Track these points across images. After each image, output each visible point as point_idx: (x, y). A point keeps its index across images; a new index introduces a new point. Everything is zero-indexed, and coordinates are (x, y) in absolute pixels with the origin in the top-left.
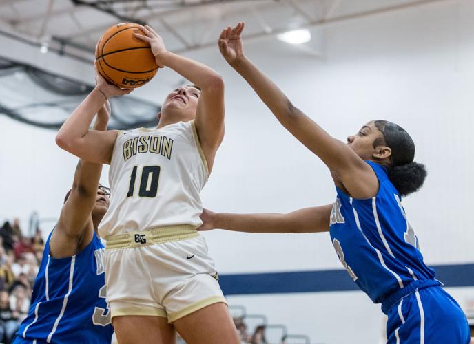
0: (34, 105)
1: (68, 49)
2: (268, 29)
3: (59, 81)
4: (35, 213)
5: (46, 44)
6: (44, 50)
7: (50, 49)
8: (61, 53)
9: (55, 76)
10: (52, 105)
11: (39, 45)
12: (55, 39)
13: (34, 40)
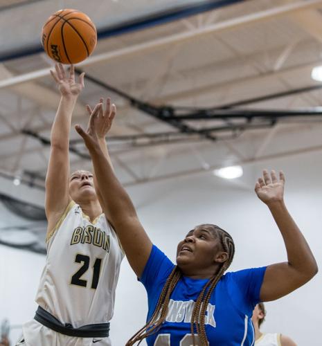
0: (7, 229)
1: (37, 182)
2: (206, 166)
3: (29, 209)
4: (6, 321)
5: (19, 177)
6: (17, 182)
7: (22, 182)
8: (31, 185)
9: (25, 204)
10: (23, 228)
11: (12, 178)
12: (27, 173)
13: (8, 173)
